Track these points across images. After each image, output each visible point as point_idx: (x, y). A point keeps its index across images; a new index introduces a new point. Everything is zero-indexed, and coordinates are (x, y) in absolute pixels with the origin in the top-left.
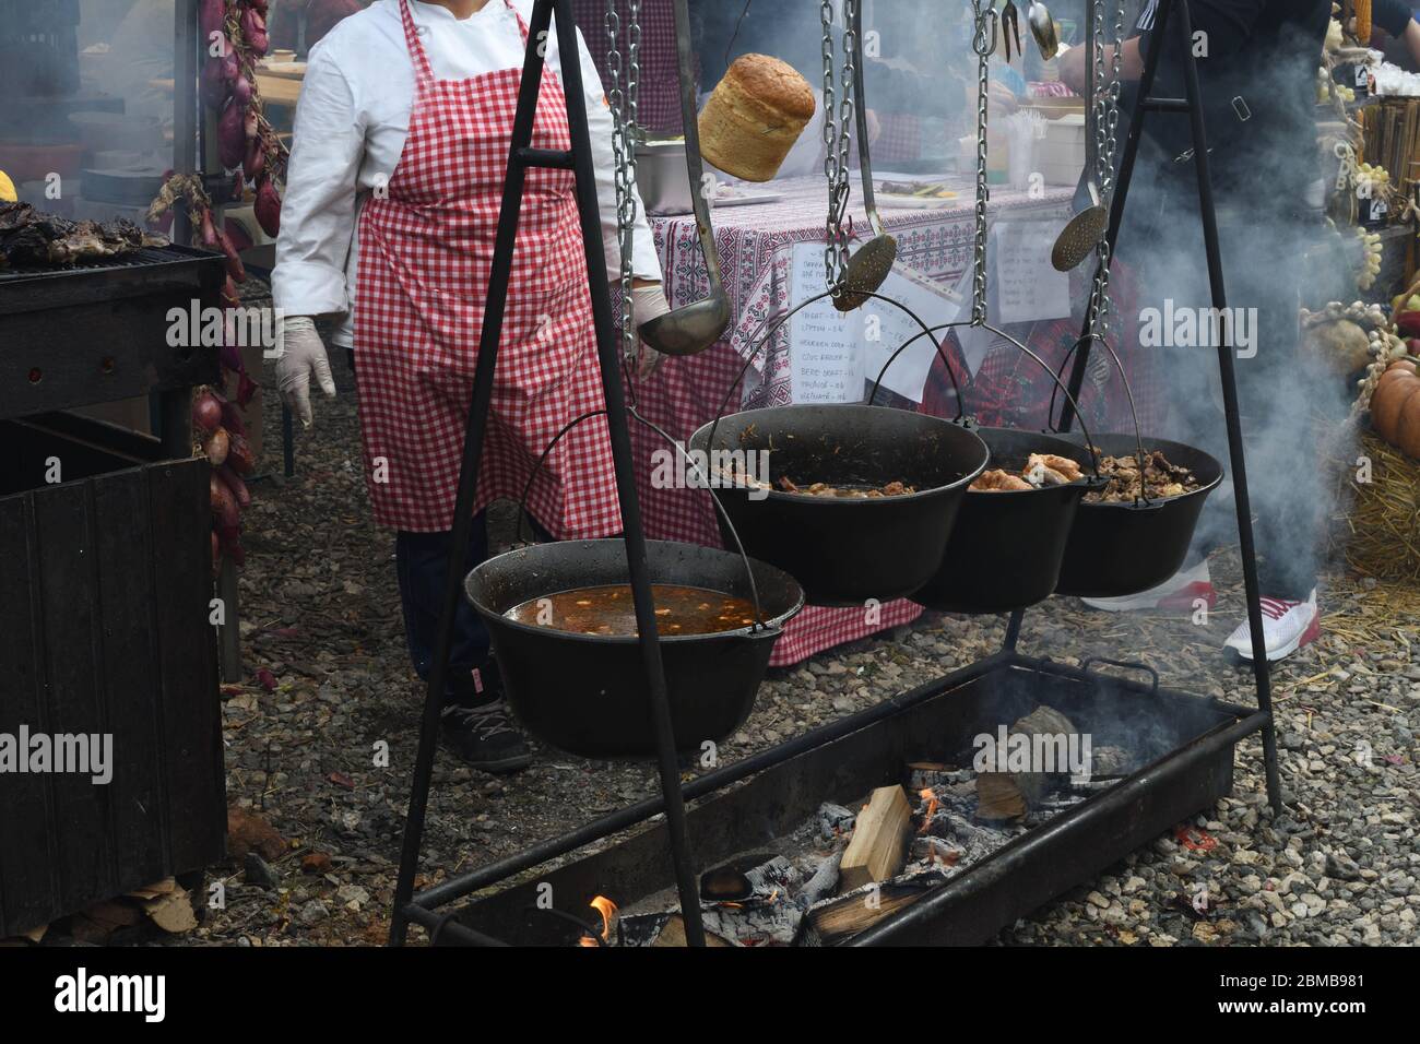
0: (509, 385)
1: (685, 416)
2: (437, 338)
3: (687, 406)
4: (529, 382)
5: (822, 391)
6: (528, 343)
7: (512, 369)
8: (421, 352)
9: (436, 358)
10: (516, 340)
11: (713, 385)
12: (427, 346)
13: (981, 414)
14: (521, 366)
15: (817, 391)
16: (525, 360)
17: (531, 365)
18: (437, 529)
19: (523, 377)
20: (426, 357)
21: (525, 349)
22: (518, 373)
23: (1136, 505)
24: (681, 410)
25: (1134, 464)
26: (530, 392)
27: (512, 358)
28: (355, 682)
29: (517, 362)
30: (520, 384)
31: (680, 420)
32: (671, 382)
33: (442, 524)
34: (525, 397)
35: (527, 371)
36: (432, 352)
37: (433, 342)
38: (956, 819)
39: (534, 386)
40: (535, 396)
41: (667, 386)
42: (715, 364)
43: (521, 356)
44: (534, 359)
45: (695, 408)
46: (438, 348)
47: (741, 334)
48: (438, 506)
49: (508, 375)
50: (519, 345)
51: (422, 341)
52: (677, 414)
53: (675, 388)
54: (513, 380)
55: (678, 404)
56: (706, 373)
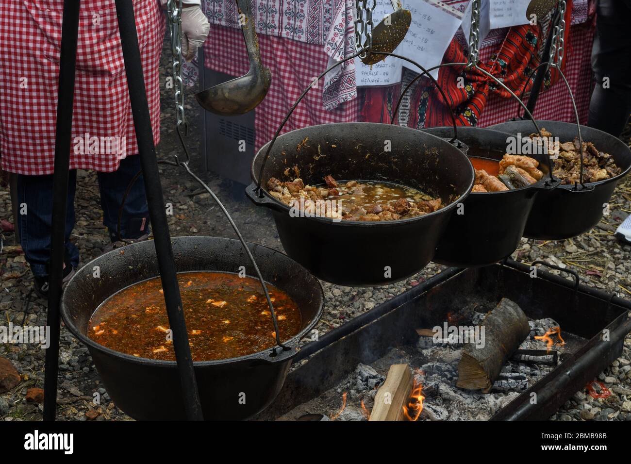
0: (99, 68)
1: (290, 89)
2: (50, 41)
3: (291, 83)
4: (112, 65)
5: (376, 78)
6: (110, 41)
7: (100, 58)
8: (41, 50)
9: (51, 54)
10: (101, 40)
11: (307, 71)
12: (45, 46)
13: (475, 84)
14: (107, 56)
15: (371, 77)
16: (109, 52)
17: (113, 54)
18: (41, 173)
19: (108, 63)
20: (45, 53)
21: (108, 45)
22: (104, 61)
23: (575, 188)
24: (288, 85)
25: (573, 148)
26: (113, 72)
27: (99, 51)
28: (92, 245)
29: (103, 53)
30: (106, 67)
31: (287, 91)
32: (282, 67)
33: (44, 170)
34: (110, 75)
35: (110, 59)
36: (48, 50)
37: (49, 43)
38: (443, 388)
39: (116, 68)
40: (116, 74)
41: (280, 70)
42: (307, 59)
43: (106, 49)
44: (115, 50)
45: (297, 84)
46: (52, 47)
47: (331, 45)
48: (43, 157)
49: (98, 62)
50: (104, 42)
51: (42, 42)
52: (285, 87)
53: (285, 71)
54: (102, 65)
55: (286, 81)
56: (302, 64)
